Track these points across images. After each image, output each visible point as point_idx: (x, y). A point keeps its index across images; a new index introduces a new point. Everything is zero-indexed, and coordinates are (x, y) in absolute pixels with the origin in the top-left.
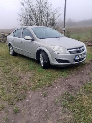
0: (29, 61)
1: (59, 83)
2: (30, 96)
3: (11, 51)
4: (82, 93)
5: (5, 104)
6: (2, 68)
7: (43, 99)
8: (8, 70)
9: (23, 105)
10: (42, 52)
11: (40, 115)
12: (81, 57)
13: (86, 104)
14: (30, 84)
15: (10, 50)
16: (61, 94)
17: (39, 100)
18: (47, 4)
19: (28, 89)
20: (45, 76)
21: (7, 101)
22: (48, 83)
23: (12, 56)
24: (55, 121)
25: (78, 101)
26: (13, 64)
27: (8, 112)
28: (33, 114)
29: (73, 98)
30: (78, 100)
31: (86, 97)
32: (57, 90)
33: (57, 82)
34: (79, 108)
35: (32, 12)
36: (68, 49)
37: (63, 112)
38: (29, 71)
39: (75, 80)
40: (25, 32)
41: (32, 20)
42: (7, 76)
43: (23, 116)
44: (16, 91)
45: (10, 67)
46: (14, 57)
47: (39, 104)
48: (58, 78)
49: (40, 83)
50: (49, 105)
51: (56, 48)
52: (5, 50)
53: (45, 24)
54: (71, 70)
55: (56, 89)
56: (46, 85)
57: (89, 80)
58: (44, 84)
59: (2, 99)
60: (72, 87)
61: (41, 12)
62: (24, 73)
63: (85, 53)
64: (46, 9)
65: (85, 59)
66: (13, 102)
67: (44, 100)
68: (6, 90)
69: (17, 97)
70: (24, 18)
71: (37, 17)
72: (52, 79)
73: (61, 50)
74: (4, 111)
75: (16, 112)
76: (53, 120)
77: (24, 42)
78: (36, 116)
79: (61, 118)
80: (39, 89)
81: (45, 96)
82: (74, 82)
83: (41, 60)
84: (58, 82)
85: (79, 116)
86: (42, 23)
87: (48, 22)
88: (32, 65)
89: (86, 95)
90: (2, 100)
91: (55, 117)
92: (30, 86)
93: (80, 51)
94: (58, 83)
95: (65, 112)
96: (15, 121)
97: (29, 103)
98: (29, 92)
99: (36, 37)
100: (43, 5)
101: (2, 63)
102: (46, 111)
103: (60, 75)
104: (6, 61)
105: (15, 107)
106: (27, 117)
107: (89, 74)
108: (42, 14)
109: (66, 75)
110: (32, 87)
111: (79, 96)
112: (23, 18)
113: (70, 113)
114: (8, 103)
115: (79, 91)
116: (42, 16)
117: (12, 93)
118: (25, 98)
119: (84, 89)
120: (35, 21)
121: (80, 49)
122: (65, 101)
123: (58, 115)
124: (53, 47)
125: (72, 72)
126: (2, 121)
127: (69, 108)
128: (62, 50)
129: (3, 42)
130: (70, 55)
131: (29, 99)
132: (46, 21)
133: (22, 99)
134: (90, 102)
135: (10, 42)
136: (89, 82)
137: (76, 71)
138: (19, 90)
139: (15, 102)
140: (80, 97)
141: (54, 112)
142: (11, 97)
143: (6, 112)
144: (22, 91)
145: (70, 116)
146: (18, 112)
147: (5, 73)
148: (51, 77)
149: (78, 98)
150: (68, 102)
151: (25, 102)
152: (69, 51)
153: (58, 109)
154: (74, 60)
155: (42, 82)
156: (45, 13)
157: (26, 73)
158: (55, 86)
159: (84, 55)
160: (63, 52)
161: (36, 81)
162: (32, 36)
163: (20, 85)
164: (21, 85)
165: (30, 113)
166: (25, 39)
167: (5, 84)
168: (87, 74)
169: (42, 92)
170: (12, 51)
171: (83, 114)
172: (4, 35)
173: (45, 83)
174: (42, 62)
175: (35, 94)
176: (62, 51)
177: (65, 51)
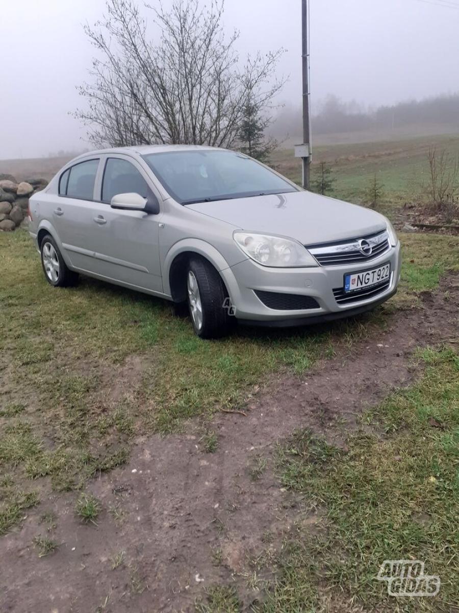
0: (136, 310)
1: (274, 398)
2: (147, 452)
3: (53, 266)
4: (369, 432)
5: (39, 488)
6: (14, 345)
7: (204, 463)
8: (42, 353)
9: (118, 491)
10: (194, 265)
11: (191, 523)
12: (373, 279)
13: (384, 472)
14: (143, 408)
15: (45, 262)
16: (281, 440)
17: (186, 468)
18: (215, 38)
19: (137, 426)
20: (210, 368)
21: (49, 479)
22: (222, 398)
23: (59, 291)
24: (251, 540)
25: (352, 463)
26: (64, 325)
27: (55, 518)
28: (159, 522)
29: (330, 453)
30: (352, 458)
31: (387, 445)
32: (263, 425)
33: (265, 390)
34: (353, 488)
35: (144, 77)
36: (308, 247)
37: (285, 507)
38: (139, 350)
39: (343, 382)
40: (113, 174)
41: (148, 116)
42: (39, 378)
43: (117, 530)
44: (84, 435)
45: (49, 339)
46: (66, 291)
47: (186, 484)
48: (269, 377)
49: (188, 401)
50: (226, 483)
51: (257, 242)
52: (21, 260)
53: (209, 134)
54: (330, 341)
55: (258, 419)
56: (218, 407)
57: (403, 380)
58: (209, 404)
59: (23, 472)
60: (326, 411)
61: (190, 76)
62: (115, 362)
63: (388, 262)
64: (209, 63)
65: (391, 287)
66: (71, 482)
67: (205, 467)
68: (36, 435)
69: (89, 460)
70: (107, 107)
71: (169, 97)
72: (241, 381)
73: (280, 249)
74: (38, 517)
75: (88, 517)
76: (244, 538)
77: (113, 222)
78: (173, 527)
79: (274, 530)
80: (187, 423)
81: (210, 451)
82: (338, 388)
83: (193, 302)
84: (268, 393)
85: (350, 516)
86: (194, 128)
87: (224, 122)
88: (153, 323)
89: (387, 439)
90: (26, 475)
91: (251, 527)
92: (146, 415)
93: (367, 251)
94: (268, 397)
95: (293, 507)
96: (86, 553)
97: (141, 482)
98: (141, 440)
99: (166, 194)
100: (198, 42)
101: (13, 324)
102: (217, 506)
103: (280, 362)
104: (31, 313)
105: (84, 500)
106: (137, 532)
107: (407, 355)
108: (193, 86)
109: (305, 362)
110: (154, 418)
111: (356, 444)
112: (102, 108)
113: (313, 511)
114: (49, 486)
115: (358, 423)
116: (195, 96)
117: (66, 446)
118: (123, 464)
119: (378, 413)
120: (160, 118)
121: (364, 243)
122: (296, 466)
123: (264, 521)
124: (242, 237)
125: (331, 346)
126: (30, 553)
127: (310, 489)
128: (284, 253)
129: (10, 223)
130: (320, 270)
131: (144, 465)
132: (215, 115)
133: (112, 468)
134: (402, 464)
135: (45, 224)
136: (406, 388)
137: (349, 343)
138: (96, 433)
139: (81, 479)
140: (362, 447)
141: (247, 508)
142: (63, 460)
143: (44, 518)
144: (108, 438)
145: (314, 520)
146: (96, 517)
147: (27, 364)
148: (238, 371)
149: (352, 453)
150: (310, 467)
151: (125, 479)
152: (316, 256)
153: (265, 499)
154: (341, 294)
155: (200, 396)
156: (207, 79)
157: (128, 359)
158: (253, 407)
159: (384, 272)
160: (287, 260)
161: (173, 393)
162: (147, 192)
163: (98, 411)
164: (104, 410)
165: (149, 519)
166: (114, 207)
167: (31, 409)
168: (401, 352)
169: (199, 434)
170: (57, 264)
171: (368, 511)
172: (13, 191)
173: (212, 399)
174: (197, 306)
175: (170, 446)
176: (285, 255)
177: (299, 256)
